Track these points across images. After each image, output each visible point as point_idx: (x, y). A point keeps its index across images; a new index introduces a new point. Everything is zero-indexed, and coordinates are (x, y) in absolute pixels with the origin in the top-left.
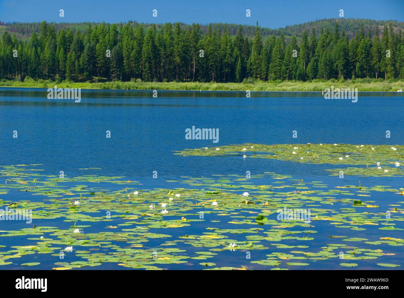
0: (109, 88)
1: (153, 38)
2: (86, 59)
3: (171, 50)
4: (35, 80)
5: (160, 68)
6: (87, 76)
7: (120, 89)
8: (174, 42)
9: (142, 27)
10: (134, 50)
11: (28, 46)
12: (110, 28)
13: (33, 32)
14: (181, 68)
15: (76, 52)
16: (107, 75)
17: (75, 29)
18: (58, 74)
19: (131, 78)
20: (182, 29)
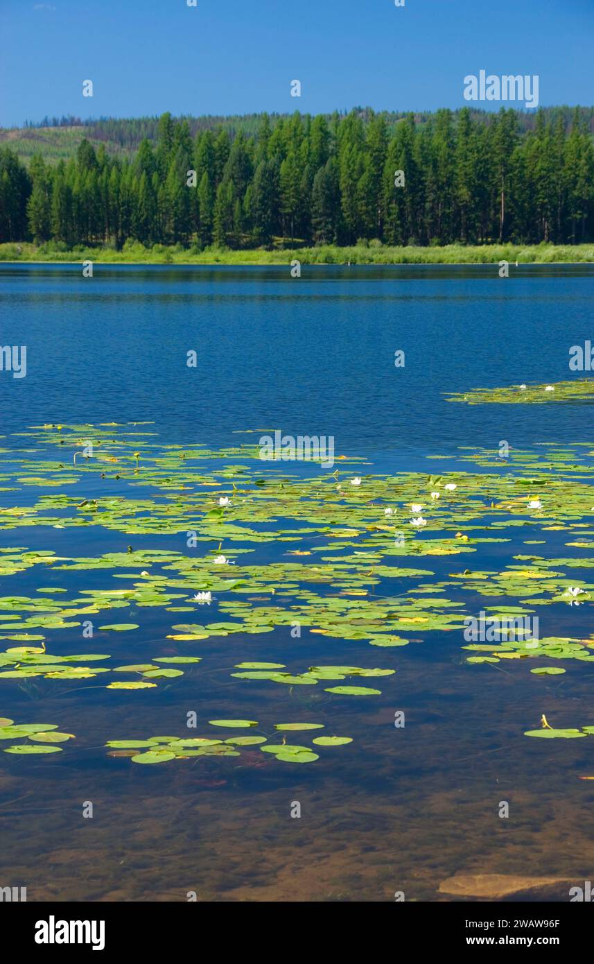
0: (308, 263)
1: (408, 144)
2: (258, 197)
3: (450, 172)
4: (147, 246)
5: (424, 216)
6: (260, 234)
7: (332, 263)
8: (457, 153)
9: (383, 121)
10: (365, 174)
11: (132, 171)
12: (312, 124)
13: (141, 138)
14: (473, 213)
15: (236, 181)
16: (303, 233)
17: (234, 129)
18: (197, 231)
19: (358, 238)
20: (476, 122)
